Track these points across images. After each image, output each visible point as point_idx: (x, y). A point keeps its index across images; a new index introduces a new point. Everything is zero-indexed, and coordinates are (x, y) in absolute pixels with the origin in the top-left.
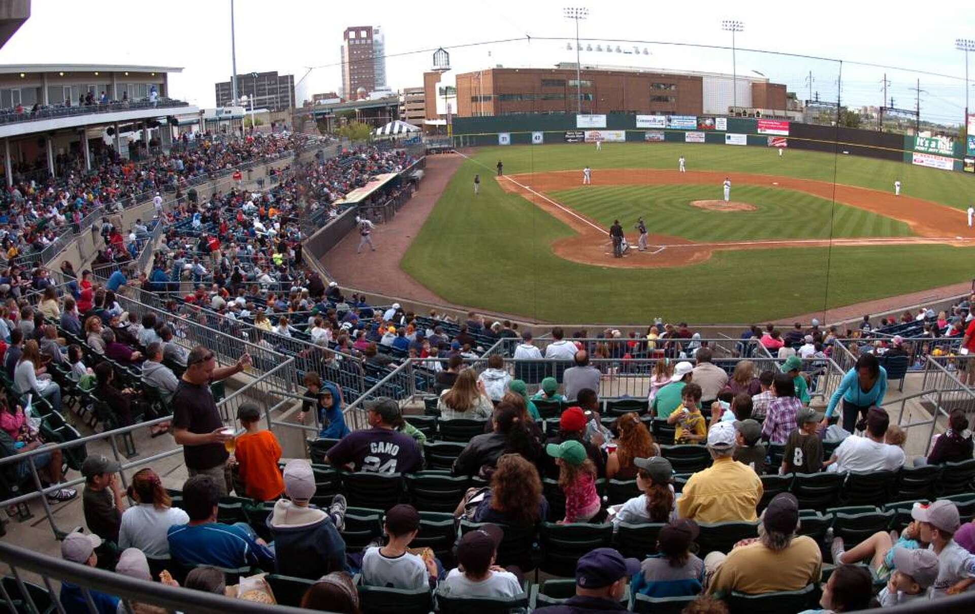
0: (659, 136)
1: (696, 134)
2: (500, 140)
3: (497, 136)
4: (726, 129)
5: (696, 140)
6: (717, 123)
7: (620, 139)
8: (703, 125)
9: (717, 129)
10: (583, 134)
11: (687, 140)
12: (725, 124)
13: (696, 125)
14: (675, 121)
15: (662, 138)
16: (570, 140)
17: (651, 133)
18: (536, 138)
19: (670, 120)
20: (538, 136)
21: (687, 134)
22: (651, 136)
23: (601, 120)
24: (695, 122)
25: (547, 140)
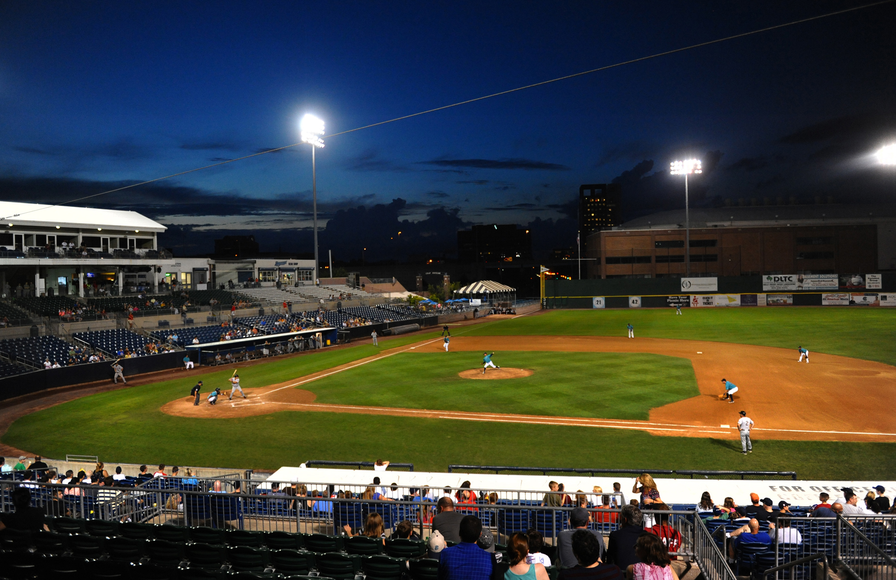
0: (785, 299)
1: (836, 295)
2: (595, 302)
3: (592, 300)
4: (880, 287)
5: (837, 303)
6: (867, 281)
7: (733, 303)
8: (848, 284)
9: (867, 287)
10: (688, 298)
11: (824, 303)
12: (880, 281)
13: (837, 285)
14: (809, 281)
15: (790, 301)
16: (672, 305)
17: (774, 296)
18: (633, 302)
19: (801, 281)
20: (635, 300)
21: (824, 295)
22: (775, 299)
23: (711, 283)
24: (836, 281)
25: (646, 303)
